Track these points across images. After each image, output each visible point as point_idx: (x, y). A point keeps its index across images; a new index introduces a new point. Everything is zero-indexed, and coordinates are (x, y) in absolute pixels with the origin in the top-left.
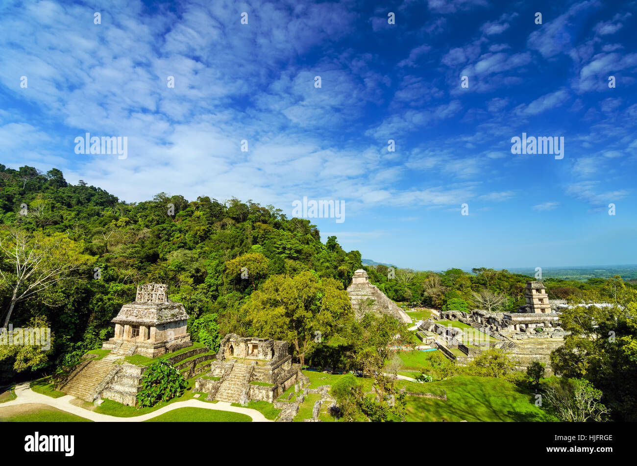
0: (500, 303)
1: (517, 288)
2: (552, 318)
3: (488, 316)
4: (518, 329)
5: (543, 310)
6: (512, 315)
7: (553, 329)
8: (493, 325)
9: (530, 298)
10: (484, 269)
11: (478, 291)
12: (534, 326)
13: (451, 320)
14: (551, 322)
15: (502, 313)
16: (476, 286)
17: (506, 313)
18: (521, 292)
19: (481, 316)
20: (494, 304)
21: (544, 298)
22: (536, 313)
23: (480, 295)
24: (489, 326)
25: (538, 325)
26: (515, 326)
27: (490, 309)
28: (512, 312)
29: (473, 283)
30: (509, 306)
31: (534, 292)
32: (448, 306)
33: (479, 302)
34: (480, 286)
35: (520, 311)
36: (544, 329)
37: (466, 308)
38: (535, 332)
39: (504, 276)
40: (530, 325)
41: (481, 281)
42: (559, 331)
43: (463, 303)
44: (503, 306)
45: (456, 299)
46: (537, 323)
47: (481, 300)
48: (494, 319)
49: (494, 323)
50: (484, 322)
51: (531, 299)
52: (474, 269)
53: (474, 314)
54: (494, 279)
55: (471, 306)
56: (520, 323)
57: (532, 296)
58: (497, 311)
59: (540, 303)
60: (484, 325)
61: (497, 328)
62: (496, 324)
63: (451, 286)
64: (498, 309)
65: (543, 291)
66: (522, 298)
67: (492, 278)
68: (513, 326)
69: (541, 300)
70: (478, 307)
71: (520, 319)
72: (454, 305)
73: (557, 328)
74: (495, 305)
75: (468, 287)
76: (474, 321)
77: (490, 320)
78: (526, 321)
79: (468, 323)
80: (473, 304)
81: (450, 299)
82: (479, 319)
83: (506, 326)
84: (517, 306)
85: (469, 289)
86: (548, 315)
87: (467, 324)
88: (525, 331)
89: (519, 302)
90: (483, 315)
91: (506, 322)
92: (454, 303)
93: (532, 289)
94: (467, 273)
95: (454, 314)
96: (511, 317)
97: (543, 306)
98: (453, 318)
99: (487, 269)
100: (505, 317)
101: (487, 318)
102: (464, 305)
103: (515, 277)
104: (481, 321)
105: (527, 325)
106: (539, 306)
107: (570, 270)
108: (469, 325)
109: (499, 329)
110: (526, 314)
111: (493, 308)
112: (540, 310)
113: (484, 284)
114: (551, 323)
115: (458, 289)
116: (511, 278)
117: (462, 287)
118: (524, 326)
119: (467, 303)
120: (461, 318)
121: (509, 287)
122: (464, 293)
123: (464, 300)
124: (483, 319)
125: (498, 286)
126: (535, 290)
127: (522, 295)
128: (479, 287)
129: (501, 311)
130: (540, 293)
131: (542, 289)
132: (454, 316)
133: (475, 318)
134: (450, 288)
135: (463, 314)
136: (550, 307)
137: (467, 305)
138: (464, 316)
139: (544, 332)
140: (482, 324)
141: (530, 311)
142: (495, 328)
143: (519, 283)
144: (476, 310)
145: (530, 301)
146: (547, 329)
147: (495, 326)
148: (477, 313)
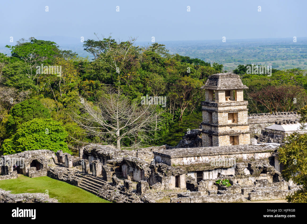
0: (142, 125)
1: (180, 89)
2: (251, 156)
3: (119, 159)
4: (183, 184)
5: (234, 138)
6: (171, 152)
7: (252, 180)
8: (129, 180)
9: (210, 112)
10: (113, 44)
11: (94, 99)
12: (214, 175)
13: (27, 175)
14: (249, 165)
15: (147, 150)
16: (91, 85)
17: (156, 149)
18: (188, 97)
19: (104, 158)
20: (129, 128)
21: (241, 110)
22: (220, 145)
23: (97, 108)
24: (121, 183)
25: (223, 173)
26: (178, 178)
27: (118, 142)
28: (169, 146)
29: (84, 79)
30: (159, 133)
31: (222, 98)
32: (20, 140)
33: (96, 125)
34: (100, 84)
35: (187, 142)
36: (235, 181)
37: (63, 143)
38: (215, 189)
39: (156, 60)
40: (206, 175)
41: (104, 73)
42: (263, 183)
43: (57, 131)
44: (147, 133)
45: (40, 121)
46: (222, 168)
47: (101, 121)
48: (134, 165)
49: (132, 174)
50: (110, 175)
51: (214, 114)
52: (90, 43)
53: (86, 155)
54: (134, 68)
55: (75, 136)
56: (188, 169)
57: (216, 106)
58: (136, 145)
59: (230, 122)
60: (110, 181)
61: (139, 185)
62: (137, 175)
63: (28, 87)
64: (138, 140)
65: (240, 96)
66: (189, 113)
67: (128, 66)
68: (173, 180)
69: (233, 115)
70: (91, 138)
71: (186, 161)
72: (35, 135)
73: (260, 178)
74: (131, 131)
75: (72, 89)
76: (86, 173)
77: (124, 168)
78: (200, 165)
79: (71, 179)
80: (80, 131)
81: (25, 120)
82: (99, 167)
83: (159, 180)
84: (177, 131)
85: (75, 93)
86: (245, 149)
87: (68, 181)
88: (196, 189)
89: (181, 122)
90: (109, 157)
91: (160, 170)
92: (35, 131)
93: (218, 91)
94: (68, 53)
95: (38, 158)
96: (169, 157)
97: (236, 129)
98: (33, 171)
99: (118, 43)
100: (158, 157)
101: (117, 164)
102: (60, 136)
103: (179, 63)
104: (104, 172)
105: (200, 174)
106: (228, 129)
107: (282, 46)
108: (74, 183)
109: (143, 188)
110: (200, 150)
111: (125, 139)
112: (227, 138)
113: (110, 82)
114: (249, 168)
115: (47, 94)
116: (172, 64)
117: (57, 89)
118: (193, 176)
119: (67, 130)
120: (54, 167)
121: (164, 87)
122: (60, 105)
123: (61, 123)
124: (108, 167)
125: (141, 85)
126: (224, 94)
127: (189, 106)
128: (97, 86)
129: (145, 144)
130: (234, 99)
131: (237, 90)
132: (36, 164)
133: (88, 165)
134: (28, 92)
135: (60, 158)
136: (248, 130)
137: (66, 134)
138: (60, 162)
139: (234, 188)
140: (105, 178)
141: (208, 142)
142: (134, 185)
143: (186, 78)
144: (91, 146)
145: (211, 119)
146: (241, 181)
147: (133, 180)
148: (94, 154)
